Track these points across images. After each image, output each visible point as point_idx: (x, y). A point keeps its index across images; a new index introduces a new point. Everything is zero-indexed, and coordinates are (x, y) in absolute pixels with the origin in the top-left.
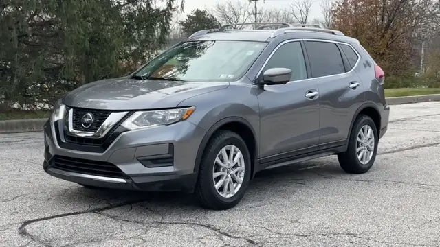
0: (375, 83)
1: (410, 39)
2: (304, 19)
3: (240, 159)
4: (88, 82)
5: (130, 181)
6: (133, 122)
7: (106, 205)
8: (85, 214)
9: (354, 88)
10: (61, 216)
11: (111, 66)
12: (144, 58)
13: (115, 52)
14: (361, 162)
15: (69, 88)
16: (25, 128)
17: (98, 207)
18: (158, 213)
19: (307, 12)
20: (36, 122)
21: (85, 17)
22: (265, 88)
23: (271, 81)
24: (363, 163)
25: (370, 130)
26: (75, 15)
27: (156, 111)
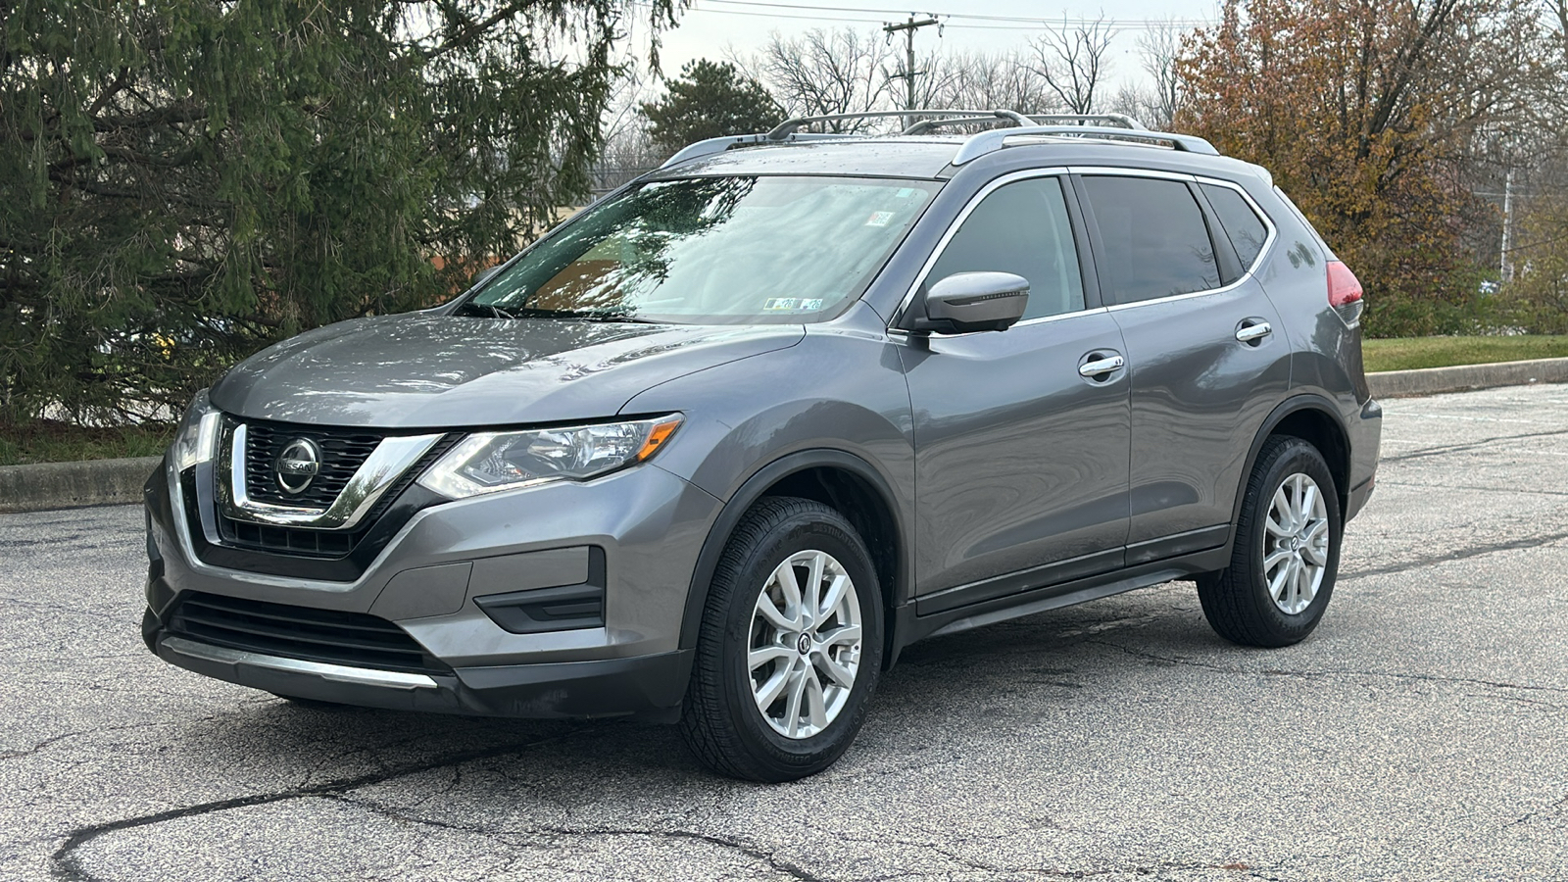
0: (1329, 323)
1: (1462, 162)
2: (1085, 92)
3: (844, 600)
4: (308, 325)
5: (448, 682)
6: (461, 471)
7: (367, 770)
8: (289, 803)
9: (1254, 342)
10: (205, 809)
11: (392, 268)
12: (508, 236)
13: (404, 219)
14: (1280, 604)
15: (241, 347)
16: (80, 492)
17: (339, 774)
18: (552, 795)
19: (1095, 65)
20: (122, 471)
21: (296, 95)
22: (932, 346)
23: (954, 319)
24: (1289, 610)
25: (1312, 491)
26: (257, 86)
27: (544, 433)
